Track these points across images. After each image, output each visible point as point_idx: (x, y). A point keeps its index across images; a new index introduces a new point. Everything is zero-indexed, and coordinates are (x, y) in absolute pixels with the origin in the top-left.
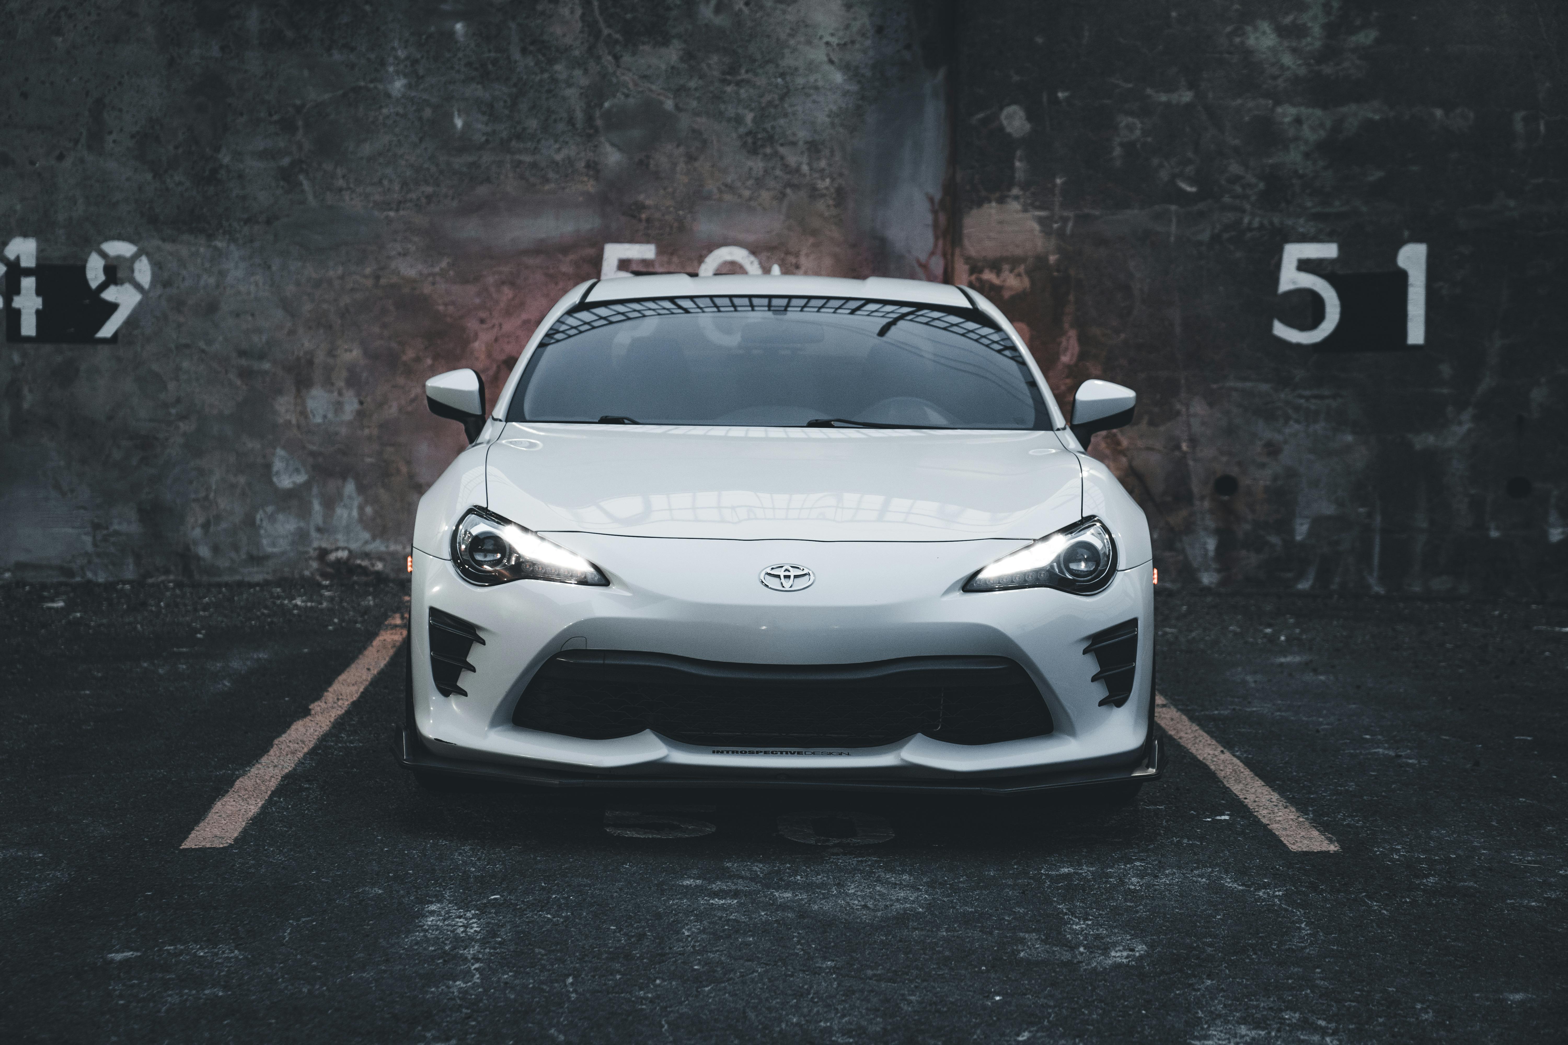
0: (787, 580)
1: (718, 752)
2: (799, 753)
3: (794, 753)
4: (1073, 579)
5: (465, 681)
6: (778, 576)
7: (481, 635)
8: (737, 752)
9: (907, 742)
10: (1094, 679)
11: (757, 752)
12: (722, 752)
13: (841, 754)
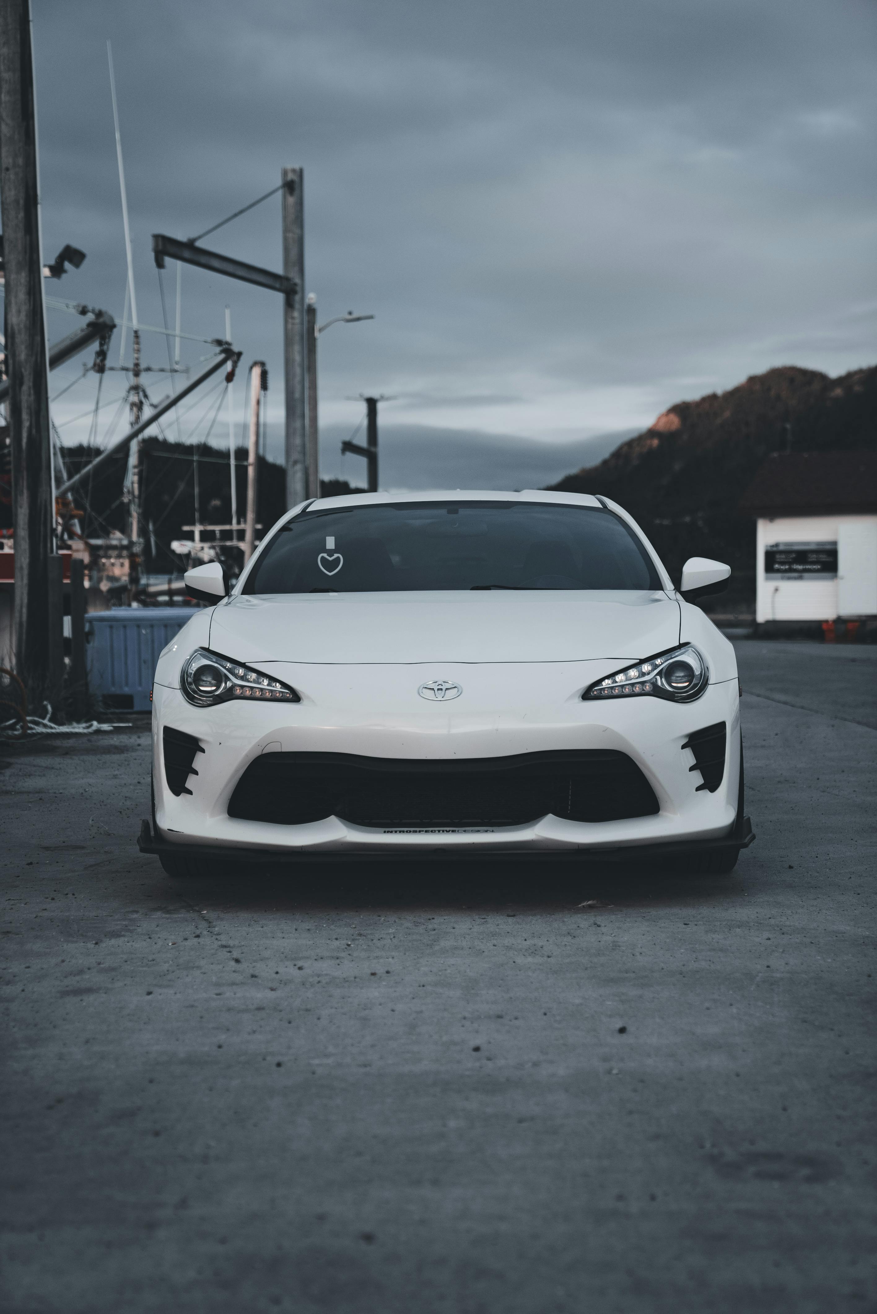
0: (440, 692)
1: (388, 832)
2: (453, 831)
3: (449, 831)
4: (673, 691)
5: (191, 782)
6: (433, 689)
7: (203, 745)
8: (403, 832)
9: (539, 821)
10: (691, 769)
11: (420, 832)
12: (392, 832)
13: (486, 831)
